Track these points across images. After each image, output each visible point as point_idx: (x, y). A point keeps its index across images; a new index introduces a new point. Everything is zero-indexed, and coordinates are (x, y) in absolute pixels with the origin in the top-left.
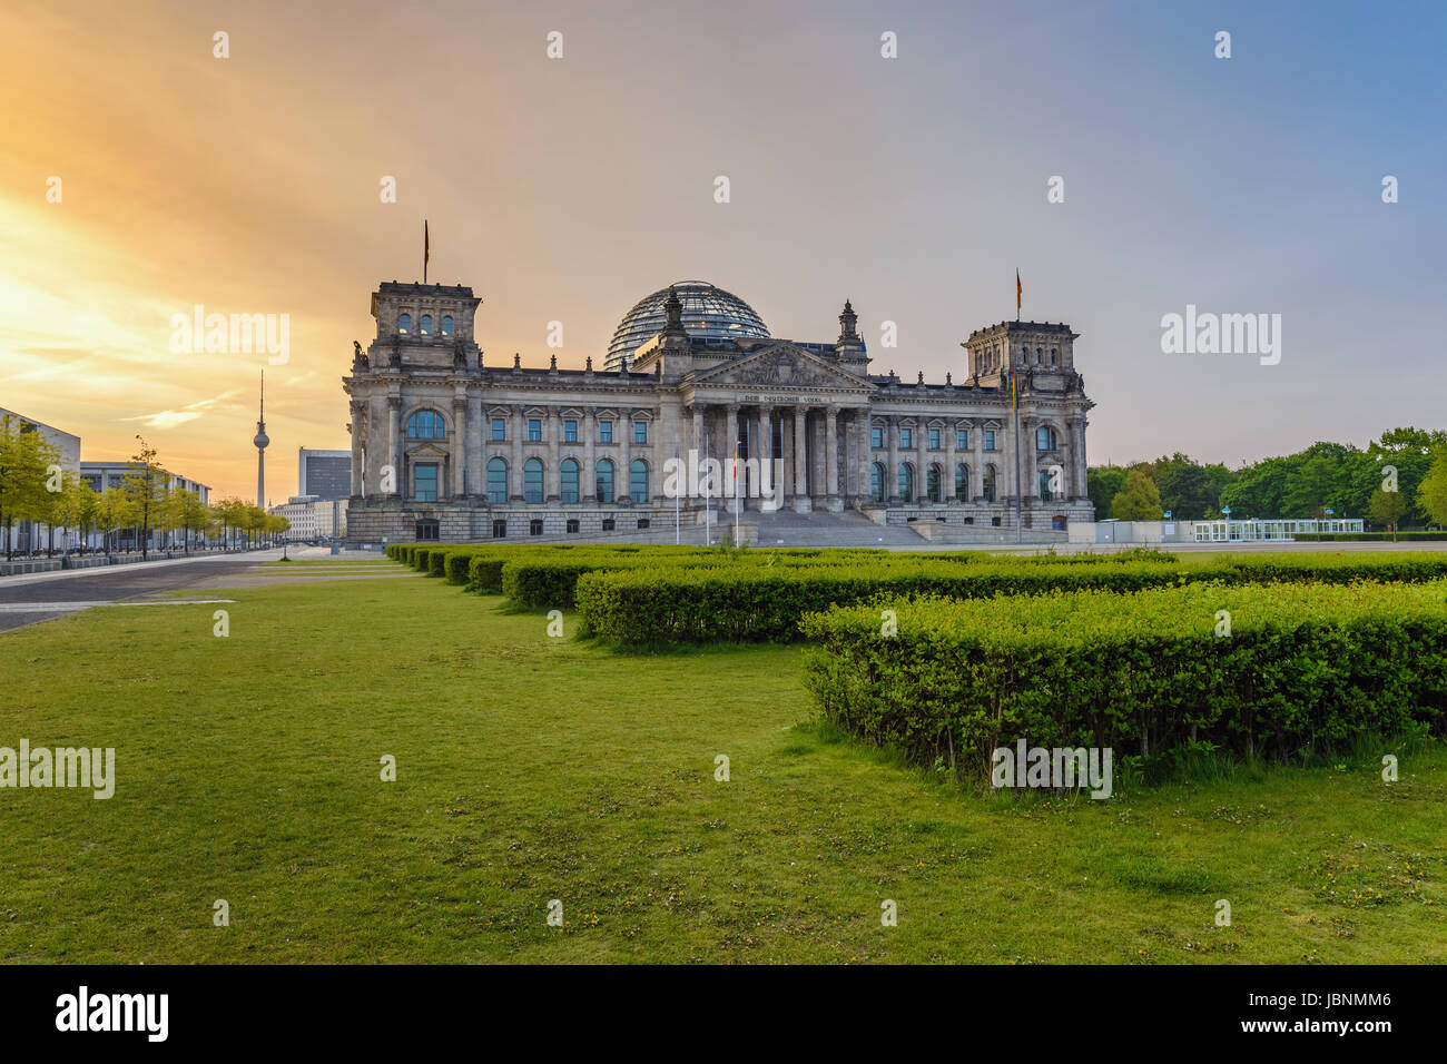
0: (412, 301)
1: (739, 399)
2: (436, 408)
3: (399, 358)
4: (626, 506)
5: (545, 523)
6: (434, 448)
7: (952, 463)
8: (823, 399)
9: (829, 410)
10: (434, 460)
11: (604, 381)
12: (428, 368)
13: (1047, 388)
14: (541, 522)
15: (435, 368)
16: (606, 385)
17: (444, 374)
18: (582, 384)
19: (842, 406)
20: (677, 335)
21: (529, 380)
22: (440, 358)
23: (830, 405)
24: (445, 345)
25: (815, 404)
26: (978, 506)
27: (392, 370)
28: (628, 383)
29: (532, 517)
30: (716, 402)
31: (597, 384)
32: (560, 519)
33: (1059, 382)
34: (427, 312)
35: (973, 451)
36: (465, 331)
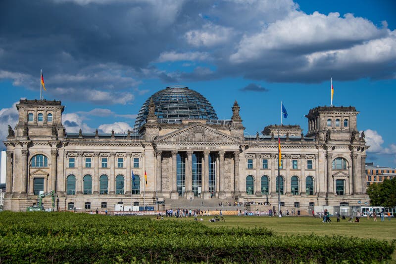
0: (34, 107)
1: (177, 149)
2: (44, 154)
3: (28, 133)
4: (128, 196)
5: (91, 204)
6: (42, 171)
7: (288, 176)
8: (217, 148)
9: (220, 153)
10: (42, 176)
11: (119, 140)
12: (40, 137)
13: (340, 139)
14: (90, 203)
15: (43, 137)
16: (120, 142)
17: (47, 139)
18: (109, 142)
19: (227, 151)
20: (152, 119)
21: (86, 141)
22: (46, 133)
23: (220, 150)
24: (48, 126)
25: (213, 150)
26: (302, 197)
27: (24, 138)
28: (130, 141)
29: (86, 201)
30: (167, 150)
31: (116, 142)
32: (98, 202)
33: (347, 136)
34: (40, 112)
35: (300, 170)
36: (57, 120)
